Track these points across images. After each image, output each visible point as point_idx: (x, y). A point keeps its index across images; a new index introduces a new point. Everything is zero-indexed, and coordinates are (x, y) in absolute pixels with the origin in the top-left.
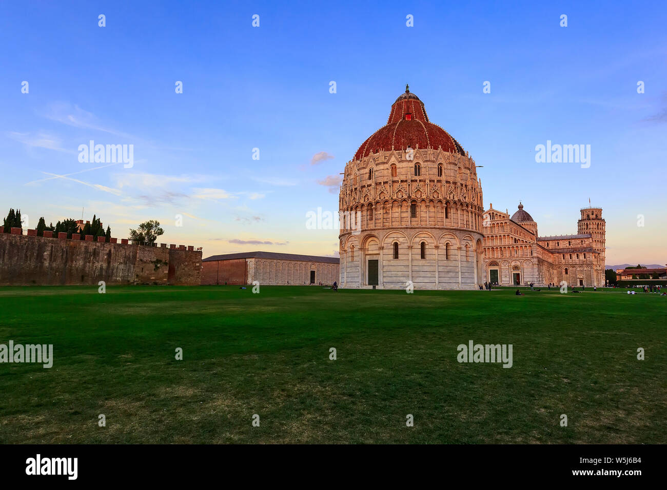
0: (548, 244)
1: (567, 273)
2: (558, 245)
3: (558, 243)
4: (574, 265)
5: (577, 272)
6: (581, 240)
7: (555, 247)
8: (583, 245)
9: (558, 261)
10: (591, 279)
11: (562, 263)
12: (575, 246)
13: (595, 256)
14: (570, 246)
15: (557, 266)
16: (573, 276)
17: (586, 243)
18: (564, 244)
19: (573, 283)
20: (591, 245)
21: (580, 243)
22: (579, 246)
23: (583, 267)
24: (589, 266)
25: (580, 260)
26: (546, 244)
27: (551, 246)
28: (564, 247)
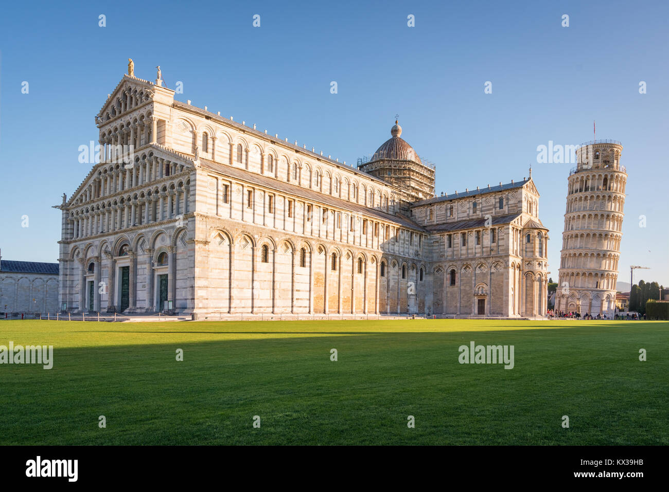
0: (431, 211)
1: (453, 282)
2: (451, 214)
3: (452, 208)
4: (469, 262)
5: (474, 278)
6: (500, 196)
7: (444, 220)
8: (503, 208)
9: (438, 252)
10: (503, 295)
11: (446, 256)
12: (485, 212)
13: (529, 235)
14: (475, 214)
15: (434, 266)
16: (465, 290)
17: (510, 202)
18: (465, 209)
19: (463, 307)
20: (519, 209)
21: (498, 205)
22: (494, 213)
23: (487, 264)
24: (501, 260)
25: (483, 248)
26: (428, 213)
27: (437, 217)
28: (463, 217)
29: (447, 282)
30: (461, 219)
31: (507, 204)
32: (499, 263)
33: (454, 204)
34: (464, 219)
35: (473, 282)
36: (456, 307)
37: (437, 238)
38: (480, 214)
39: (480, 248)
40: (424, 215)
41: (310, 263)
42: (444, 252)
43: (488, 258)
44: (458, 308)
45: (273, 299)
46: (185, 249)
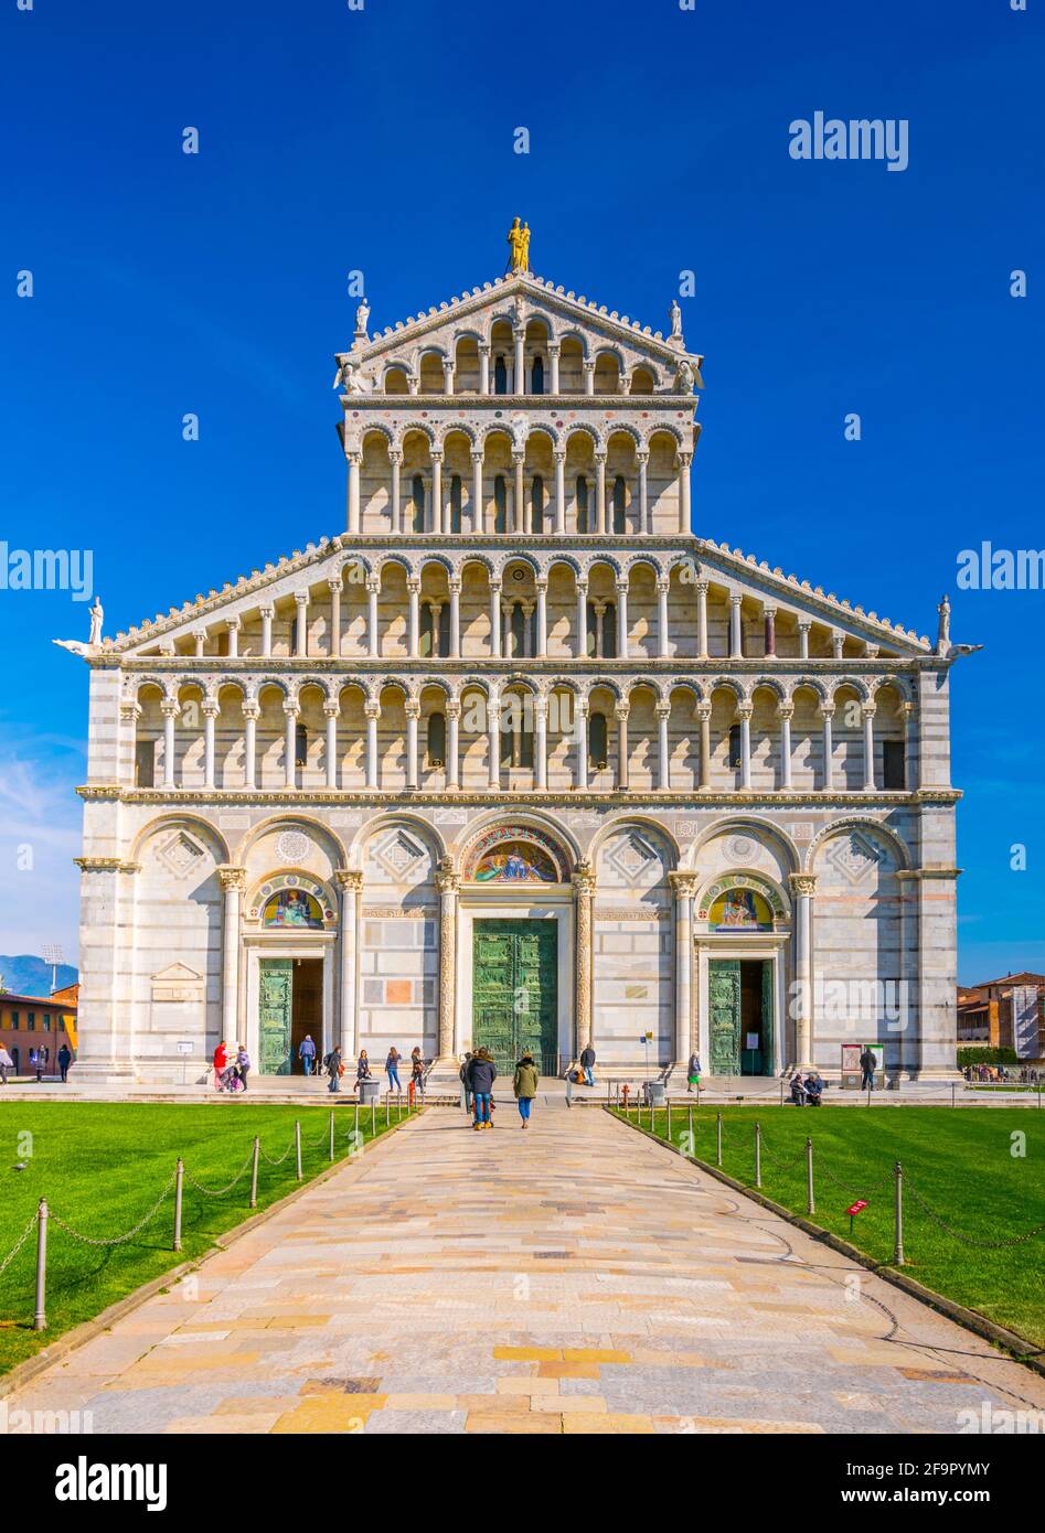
46: (854, 889)
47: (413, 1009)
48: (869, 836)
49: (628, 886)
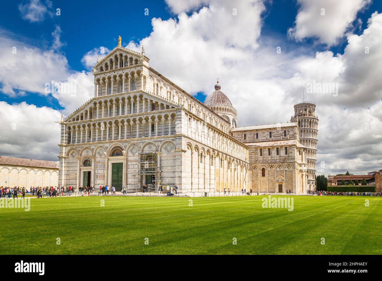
0: (245, 135)
1: (263, 175)
2: (257, 138)
3: (257, 134)
4: (273, 164)
5: (276, 173)
6: (285, 130)
7: (253, 140)
8: (286, 136)
9: (254, 158)
10: (292, 182)
11: (259, 160)
12: (277, 138)
13: (300, 151)
14: (271, 138)
15: (253, 166)
16: (271, 179)
17: (290, 133)
18: (265, 135)
19: (270, 188)
20: (295, 137)
21: (283, 134)
22: (281, 138)
23: (283, 166)
24: (291, 164)
25: (281, 157)
26: (243, 136)
27: (249, 138)
28: (264, 139)
29: (260, 175)
30: (263, 140)
31: (288, 134)
32: (290, 165)
33: (259, 132)
34: (265, 140)
35: (276, 175)
36: (266, 188)
37: (254, 151)
38: (274, 138)
39: (279, 157)
40: (241, 136)
41: (215, 163)
42: (258, 158)
43: (284, 162)
44: (268, 189)
45: (204, 184)
46: (168, 154)
47: (102, 180)
48: (171, 144)
49: (133, 156)
